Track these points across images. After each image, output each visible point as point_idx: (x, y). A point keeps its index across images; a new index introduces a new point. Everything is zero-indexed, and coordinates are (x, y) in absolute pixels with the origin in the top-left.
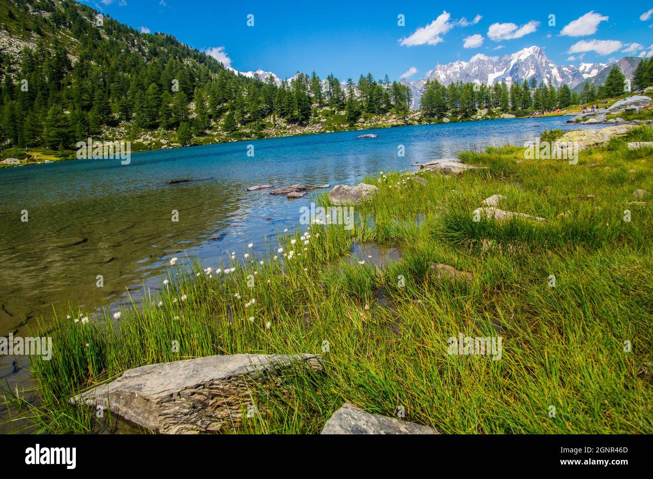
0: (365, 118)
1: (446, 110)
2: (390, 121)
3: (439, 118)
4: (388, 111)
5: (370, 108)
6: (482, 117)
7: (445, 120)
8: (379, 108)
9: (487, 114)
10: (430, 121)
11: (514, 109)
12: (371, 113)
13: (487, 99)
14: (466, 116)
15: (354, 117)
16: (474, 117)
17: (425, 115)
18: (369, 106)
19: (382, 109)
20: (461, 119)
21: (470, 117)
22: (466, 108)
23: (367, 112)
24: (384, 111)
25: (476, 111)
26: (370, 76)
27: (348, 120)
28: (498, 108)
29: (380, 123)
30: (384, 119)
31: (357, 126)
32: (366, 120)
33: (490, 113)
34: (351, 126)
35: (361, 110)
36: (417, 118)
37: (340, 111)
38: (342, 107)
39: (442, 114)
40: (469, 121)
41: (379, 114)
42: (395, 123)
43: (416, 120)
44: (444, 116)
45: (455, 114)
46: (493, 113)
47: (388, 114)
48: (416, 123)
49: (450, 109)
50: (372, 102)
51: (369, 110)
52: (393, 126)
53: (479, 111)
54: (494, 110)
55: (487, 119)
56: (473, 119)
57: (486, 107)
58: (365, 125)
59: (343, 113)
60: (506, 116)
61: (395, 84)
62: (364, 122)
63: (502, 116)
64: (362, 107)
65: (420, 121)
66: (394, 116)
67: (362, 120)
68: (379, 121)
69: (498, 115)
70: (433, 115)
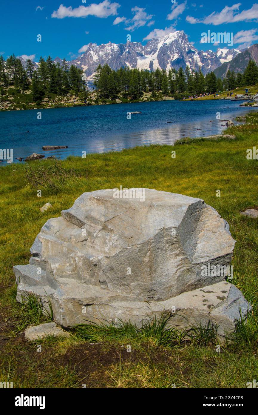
0: (48, 97)
1: (118, 92)
2: (71, 101)
3: (113, 99)
4: (69, 92)
5: (52, 88)
6: (148, 99)
7: (118, 101)
8: (60, 89)
9: (152, 97)
10: (105, 102)
11: (173, 92)
12: (53, 93)
13: (150, 83)
14: (135, 98)
15: (38, 97)
16: (141, 99)
17: (100, 96)
18: (52, 87)
19: (63, 90)
20: (130, 100)
21: (138, 99)
22: (135, 91)
23: (50, 92)
24: (65, 92)
25: (142, 93)
26: (49, 59)
27: (34, 99)
28: (160, 91)
29: (63, 102)
30: (65, 99)
31: (44, 105)
32: (50, 100)
33: (154, 95)
34: (38, 104)
35: (44, 91)
36: (94, 99)
37: (25, 90)
38: (26, 87)
39: (114, 96)
40: (138, 102)
41: (60, 94)
42: (76, 103)
43: (94, 101)
44: (116, 97)
45: (125, 96)
46: (156, 96)
47: (68, 95)
48: (94, 103)
49: (120, 92)
50: (53, 83)
51: (52, 90)
52: (75, 106)
53: (145, 94)
54: (157, 93)
55: (152, 101)
56: (140, 100)
57: (150, 90)
58: (50, 104)
59: (28, 92)
60: (168, 98)
61: (73, 67)
62: (48, 102)
63: (164, 98)
64: (45, 88)
65: (96, 102)
66: (74, 97)
67: (46, 99)
68: (61, 100)
69: (161, 97)
70: (107, 96)
